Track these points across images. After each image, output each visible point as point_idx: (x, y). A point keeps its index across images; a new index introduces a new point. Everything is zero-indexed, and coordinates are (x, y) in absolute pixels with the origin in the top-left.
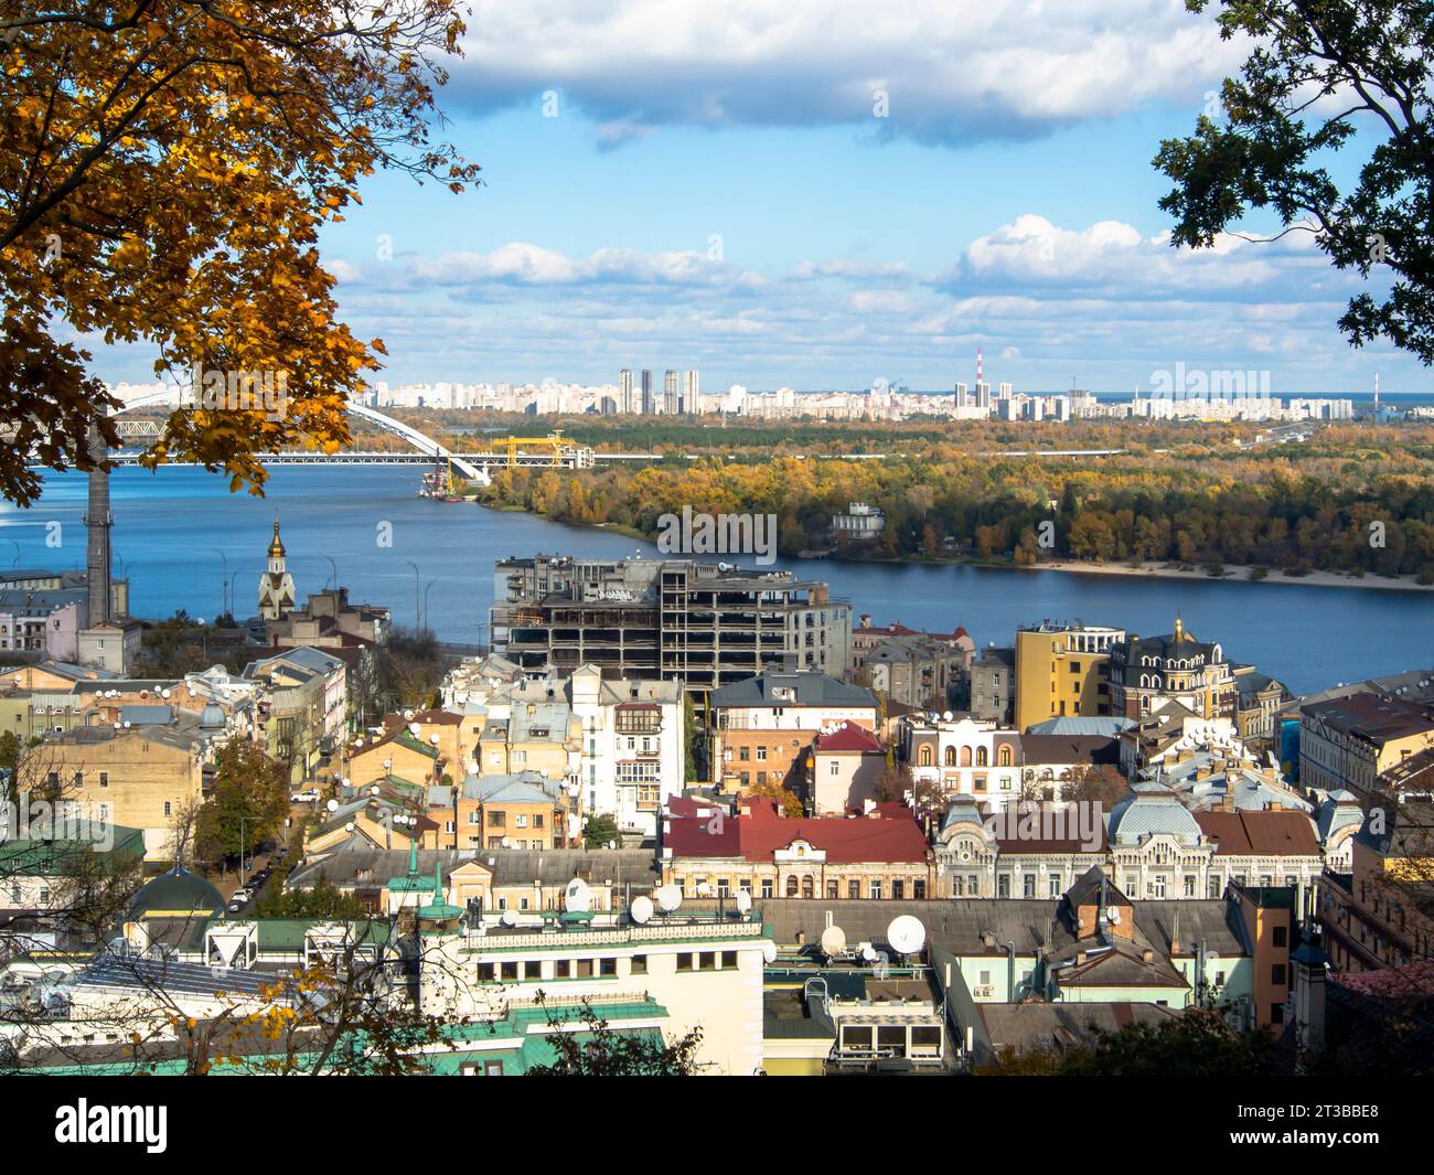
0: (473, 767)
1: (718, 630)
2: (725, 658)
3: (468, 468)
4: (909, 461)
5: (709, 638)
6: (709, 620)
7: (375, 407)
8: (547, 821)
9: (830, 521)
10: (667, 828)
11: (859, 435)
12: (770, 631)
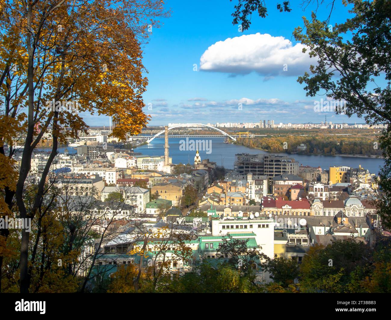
0: (229, 191)
1: (274, 167)
2: (276, 172)
3: (232, 138)
4: (312, 136)
5: (273, 168)
6: (273, 165)
7: (216, 127)
8: (242, 200)
9: (297, 147)
10: (263, 202)
11: (303, 131)
12: (284, 167)
